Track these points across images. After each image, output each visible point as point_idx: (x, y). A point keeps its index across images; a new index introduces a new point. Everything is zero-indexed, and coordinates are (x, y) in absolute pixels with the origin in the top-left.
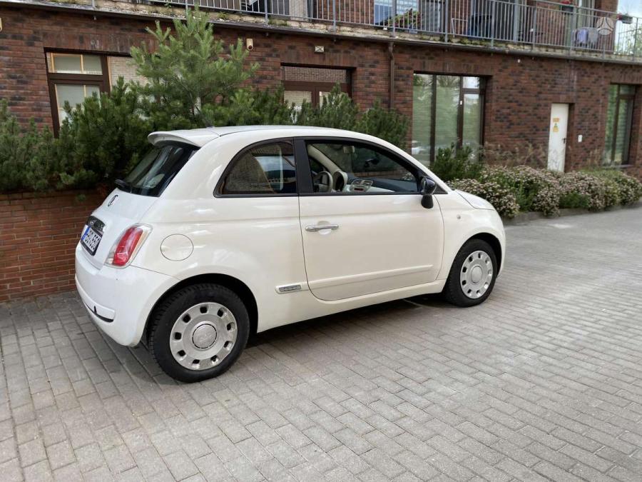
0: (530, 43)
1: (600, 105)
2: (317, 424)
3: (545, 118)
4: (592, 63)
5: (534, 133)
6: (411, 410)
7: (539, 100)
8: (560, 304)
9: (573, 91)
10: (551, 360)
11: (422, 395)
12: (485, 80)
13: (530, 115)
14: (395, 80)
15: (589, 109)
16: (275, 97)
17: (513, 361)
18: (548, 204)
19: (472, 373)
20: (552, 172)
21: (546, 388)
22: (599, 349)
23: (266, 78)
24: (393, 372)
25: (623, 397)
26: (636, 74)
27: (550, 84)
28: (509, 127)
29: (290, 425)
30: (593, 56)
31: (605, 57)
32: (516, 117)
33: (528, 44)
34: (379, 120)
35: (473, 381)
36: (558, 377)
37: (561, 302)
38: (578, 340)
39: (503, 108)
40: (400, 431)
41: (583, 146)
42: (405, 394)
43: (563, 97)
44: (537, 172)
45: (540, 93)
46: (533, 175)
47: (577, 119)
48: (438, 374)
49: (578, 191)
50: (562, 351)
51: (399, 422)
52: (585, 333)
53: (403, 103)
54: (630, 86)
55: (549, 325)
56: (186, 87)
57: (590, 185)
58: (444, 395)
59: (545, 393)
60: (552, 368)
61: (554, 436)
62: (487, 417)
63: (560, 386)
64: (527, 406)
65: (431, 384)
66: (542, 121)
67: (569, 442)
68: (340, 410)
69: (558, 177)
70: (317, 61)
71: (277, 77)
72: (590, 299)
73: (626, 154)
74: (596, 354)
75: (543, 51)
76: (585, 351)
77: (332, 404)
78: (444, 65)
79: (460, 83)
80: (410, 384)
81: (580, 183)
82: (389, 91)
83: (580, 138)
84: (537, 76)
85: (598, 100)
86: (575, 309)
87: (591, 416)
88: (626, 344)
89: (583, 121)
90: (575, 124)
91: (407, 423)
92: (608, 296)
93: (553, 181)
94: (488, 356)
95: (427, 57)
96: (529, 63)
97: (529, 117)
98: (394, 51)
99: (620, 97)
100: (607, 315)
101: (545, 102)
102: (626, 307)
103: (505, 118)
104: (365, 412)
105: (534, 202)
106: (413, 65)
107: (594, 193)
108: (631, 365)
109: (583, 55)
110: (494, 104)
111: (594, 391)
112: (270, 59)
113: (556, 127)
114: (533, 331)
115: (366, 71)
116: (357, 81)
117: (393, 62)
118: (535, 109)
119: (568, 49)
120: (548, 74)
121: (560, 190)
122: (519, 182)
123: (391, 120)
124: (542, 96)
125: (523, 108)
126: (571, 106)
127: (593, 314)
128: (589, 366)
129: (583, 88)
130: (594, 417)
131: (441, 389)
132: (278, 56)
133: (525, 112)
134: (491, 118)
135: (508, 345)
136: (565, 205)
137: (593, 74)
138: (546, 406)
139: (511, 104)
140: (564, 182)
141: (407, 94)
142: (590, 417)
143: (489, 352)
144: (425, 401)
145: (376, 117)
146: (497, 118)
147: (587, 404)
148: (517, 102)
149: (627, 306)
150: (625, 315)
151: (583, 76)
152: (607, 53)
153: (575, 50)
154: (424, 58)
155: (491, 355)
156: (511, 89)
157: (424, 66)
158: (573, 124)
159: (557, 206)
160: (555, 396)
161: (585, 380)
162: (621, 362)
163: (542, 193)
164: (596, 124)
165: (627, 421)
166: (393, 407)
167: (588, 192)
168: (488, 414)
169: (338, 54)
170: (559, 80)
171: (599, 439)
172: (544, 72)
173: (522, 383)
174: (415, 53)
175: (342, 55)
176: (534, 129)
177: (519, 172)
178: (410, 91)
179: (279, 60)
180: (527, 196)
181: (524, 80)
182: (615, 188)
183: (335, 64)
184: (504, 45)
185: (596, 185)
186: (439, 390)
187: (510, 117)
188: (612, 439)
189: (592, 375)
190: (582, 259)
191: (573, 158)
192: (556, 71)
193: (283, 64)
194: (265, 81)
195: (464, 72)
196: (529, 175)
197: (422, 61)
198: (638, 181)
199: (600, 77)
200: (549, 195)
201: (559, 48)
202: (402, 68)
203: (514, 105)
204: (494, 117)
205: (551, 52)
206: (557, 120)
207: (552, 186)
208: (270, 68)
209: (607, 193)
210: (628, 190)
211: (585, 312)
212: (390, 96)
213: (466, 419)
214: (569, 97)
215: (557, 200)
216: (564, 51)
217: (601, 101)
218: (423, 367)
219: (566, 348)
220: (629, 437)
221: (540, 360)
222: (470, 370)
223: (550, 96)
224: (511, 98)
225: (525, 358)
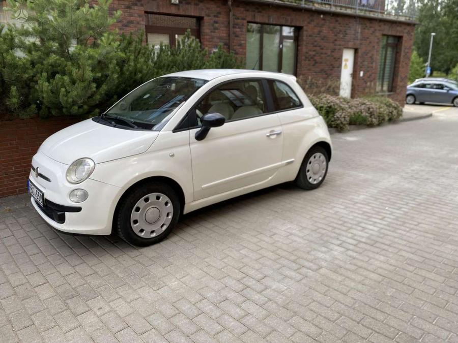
0: (329, 3)
1: (375, 51)
2: (176, 328)
3: (339, 59)
4: (371, 20)
5: (332, 70)
6: (252, 308)
7: (335, 45)
8: (357, 205)
9: (357, 40)
10: (355, 254)
11: (260, 292)
12: (298, 30)
13: (328, 56)
14: (234, 27)
15: (368, 53)
16: (138, 40)
17: (327, 257)
18: (342, 123)
19: (298, 269)
20: (344, 99)
21: (353, 280)
22: (388, 242)
23: (133, 23)
24: (237, 271)
25: (409, 286)
26: (399, 28)
27: (343, 34)
28: (314, 65)
29: (153, 330)
30: (372, 15)
31: (379, 16)
32: (318, 58)
33: (328, 4)
34: (222, 60)
35: (299, 277)
36: (360, 270)
37: (357, 203)
38: (372, 235)
39: (311, 51)
40: (245, 329)
41: (363, 79)
42: (247, 292)
43: (351, 44)
44: (334, 99)
45: (336, 40)
46: (332, 102)
47: (359, 60)
48: (272, 272)
49: (362, 113)
50: (362, 245)
51: (244, 321)
52: (376, 229)
53: (239, 45)
54: (394, 37)
55: (351, 224)
56: (60, 30)
57: (369, 108)
58: (277, 292)
59: (352, 284)
60: (355, 261)
61: (363, 325)
62: (312, 310)
63: (363, 278)
64: (340, 297)
65: (267, 281)
66: (336, 61)
67: (374, 331)
68: (196, 312)
69: (348, 103)
70: (173, 10)
71: (141, 22)
72: (376, 199)
73: (391, 85)
74: (386, 247)
75: (338, 10)
76: (377, 245)
77: (189, 306)
78: (269, 17)
79: (281, 31)
80: (251, 283)
81: (363, 107)
82: (229, 36)
83: (362, 74)
84: (334, 28)
85: (374, 47)
86: (367, 209)
87: (388, 303)
88: (405, 238)
89: (364, 61)
90: (359, 63)
91: (250, 321)
92: (388, 197)
93: (345, 106)
94: (308, 253)
95: (256, 11)
96: (328, 18)
97: (328, 58)
98: (232, 5)
99: (387, 45)
100: (389, 212)
101: (339, 47)
102: (401, 206)
103: (312, 58)
104: (216, 313)
105: (333, 121)
106: (246, 16)
107: (371, 114)
108: (411, 256)
109: (365, 13)
110: (304, 47)
111: (388, 280)
112: (136, 8)
113: (346, 65)
114: (340, 229)
115: (211, 19)
116: (205, 27)
117: (231, 14)
118: (332, 52)
119: (355, 9)
120: (341, 26)
121: (349, 112)
122: (322, 107)
123: (231, 60)
124: (337, 43)
125: (324, 51)
126: (356, 51)
127: (379, 212)
128: (382, 258)
129: (364, 37)
130: (391, 306)
131: (275, 285)
132: (142, 5)
133: (326, 54)
134: (302, 58)
135: (322, 242)
136: (353, 123)
137: (371, 27)
138: (355, 297)
139: (315, 48)
140: (352, 106)
141: (242, 39)
142: (388, 305)
143: (309, 249)
144: (263, 298)
145: (220, 57)
146: (306, 58)
147: (384, 293)
148: (320, 46)
149: (402, 204)
150: (402, 212)
151: (364, 29)
152: (381, 13)
153: (359, 9)
154: (254, 11)
155: (311, 251)
156: (316, 37)
157: (254, 18)
158: (357, 63)
159: (347, 124)
160: (360, 287)
161: (380, 271)
162: (404, 253)
163: (338, 114)
164: (372, 63)
165: (414, 307)
166: (238, 305)
167: (368, 113)
168: (312, 308)
169: (189, 6)
170: (348, 32)
171: (396, 326)
172: (338, 25)
173: (334, 276)
174: (248, 8)
175: (193, 6)
176: (331, 67)
177: (322, 100)
178: (244, 36)
179: (143, 9)
180: (328, 117)
181: (325, 31)
182: (385, 110)
183: (187, 14)
184: (311, 4)
185: (373, 108)
186: (274, 287)
187: (315, 58)
188: (406, 325)
189: (384, 266)
190: (367, 166)
191: (357, 87)
192: (347, 24)
193: (146, 12)
194: (131, 25)
195: (284, 23)
196: (329, 101)
197: (253, 13)
198: (399, 105)
199: (375, 30)
200: (343, 116)
201: (349, 8)
202: (238, 19)
203: (318, 48)
204: (303, 58)
205: (343, 11)
206: (347, 60)
207: (345, 110)
208: (136, 15)
209: (380, 113)
210: (393, 112)
211: (374, 210)
212: (229, 39)
213: (296, 313)
214: (355, 44)
215: (348, 119)
216: (353, 10)
217: (376, 47)
218: (260, 266)
219: (365, 243)
220: (417, 323)
221: (347, 255)
222: (295, 266)
223: (343, 43)
224: (316, 43)
225: (336, 253)
